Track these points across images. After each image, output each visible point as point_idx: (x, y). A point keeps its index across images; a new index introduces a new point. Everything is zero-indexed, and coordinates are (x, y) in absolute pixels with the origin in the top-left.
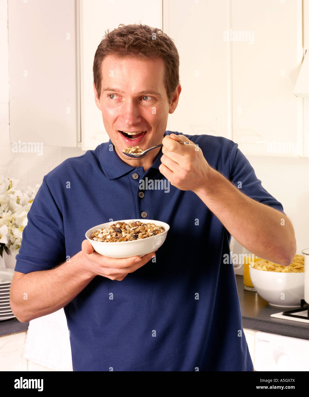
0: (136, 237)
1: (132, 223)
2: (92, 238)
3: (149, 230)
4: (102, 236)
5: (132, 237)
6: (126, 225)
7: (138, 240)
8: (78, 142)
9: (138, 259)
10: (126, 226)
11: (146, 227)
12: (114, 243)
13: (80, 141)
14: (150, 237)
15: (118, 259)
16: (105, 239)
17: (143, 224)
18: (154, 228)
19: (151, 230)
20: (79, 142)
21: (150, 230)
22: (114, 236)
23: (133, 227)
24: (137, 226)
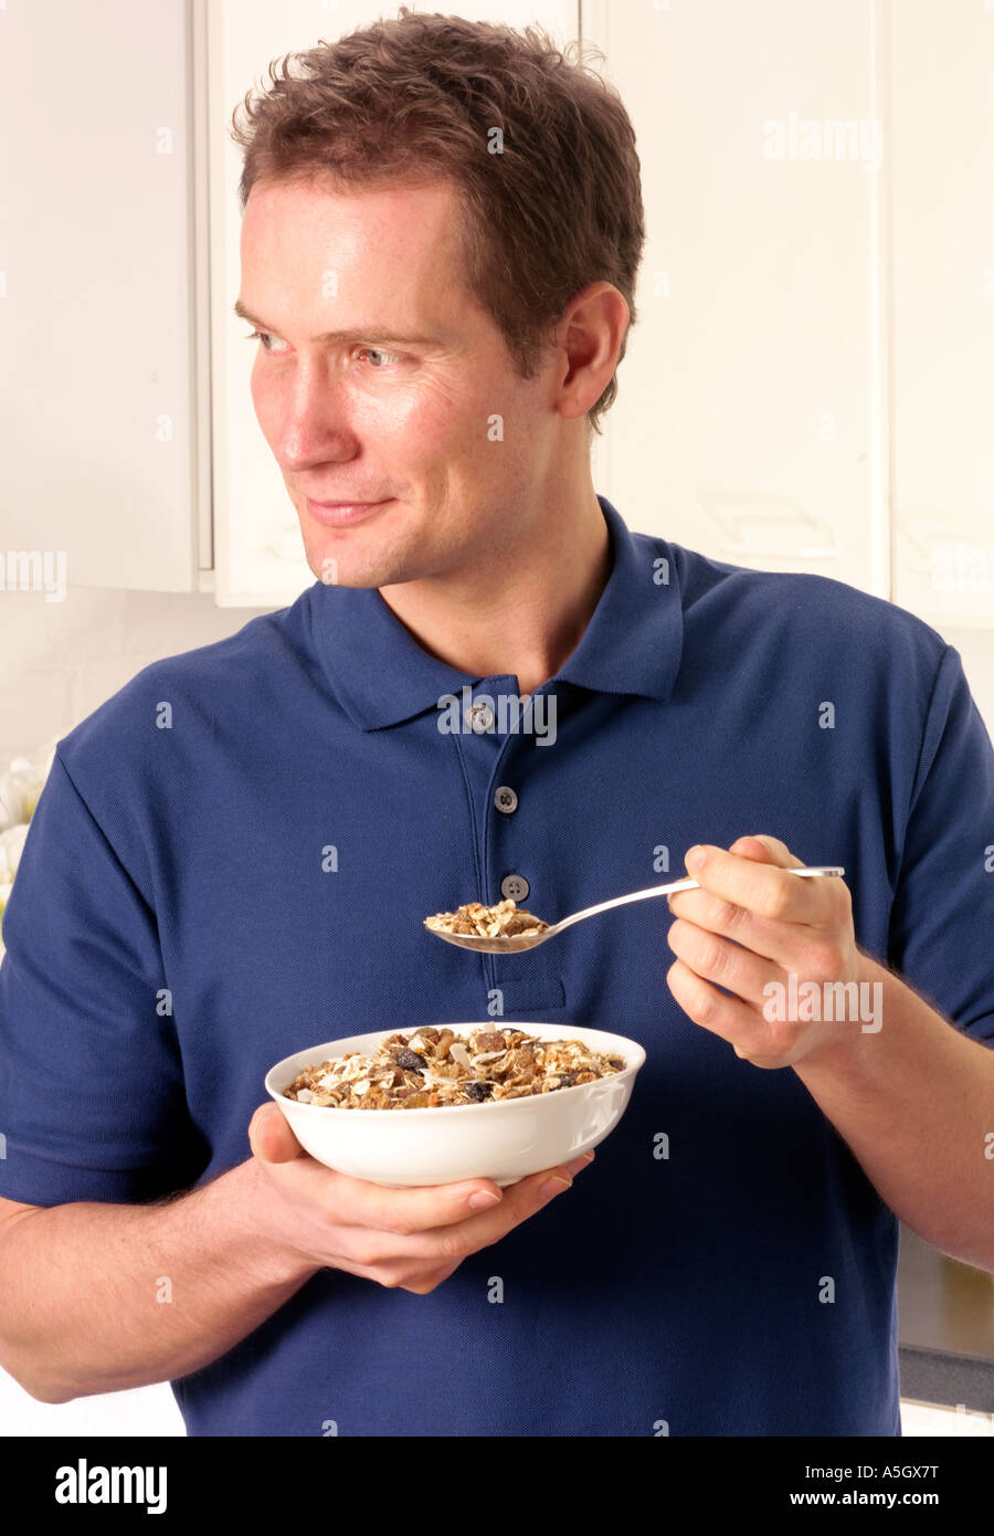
0: (481, 1093)
1: (483, 1032)
2: (291, 1091)
3: (551, 1068)
4: (336, 1085)
5: (465, 1094)
6: (457, 1041)
7: (488, 1104)
8: (200, 569)
9: (485, 1195)
10: (452, 1049)
11: (543, 1052)
12: (380, 1113)
13: (209, 565)
14: (546, 1095)
15: (398, 1188)
16: (344, 1098)
17: (527, 1042)
18: (575, 1060)
19: (558, 1066)
20: (207, 569)
21: (554, 1064)
22: (384, 1085)
23: (487, 1051)
24: (505, 1047)
